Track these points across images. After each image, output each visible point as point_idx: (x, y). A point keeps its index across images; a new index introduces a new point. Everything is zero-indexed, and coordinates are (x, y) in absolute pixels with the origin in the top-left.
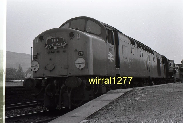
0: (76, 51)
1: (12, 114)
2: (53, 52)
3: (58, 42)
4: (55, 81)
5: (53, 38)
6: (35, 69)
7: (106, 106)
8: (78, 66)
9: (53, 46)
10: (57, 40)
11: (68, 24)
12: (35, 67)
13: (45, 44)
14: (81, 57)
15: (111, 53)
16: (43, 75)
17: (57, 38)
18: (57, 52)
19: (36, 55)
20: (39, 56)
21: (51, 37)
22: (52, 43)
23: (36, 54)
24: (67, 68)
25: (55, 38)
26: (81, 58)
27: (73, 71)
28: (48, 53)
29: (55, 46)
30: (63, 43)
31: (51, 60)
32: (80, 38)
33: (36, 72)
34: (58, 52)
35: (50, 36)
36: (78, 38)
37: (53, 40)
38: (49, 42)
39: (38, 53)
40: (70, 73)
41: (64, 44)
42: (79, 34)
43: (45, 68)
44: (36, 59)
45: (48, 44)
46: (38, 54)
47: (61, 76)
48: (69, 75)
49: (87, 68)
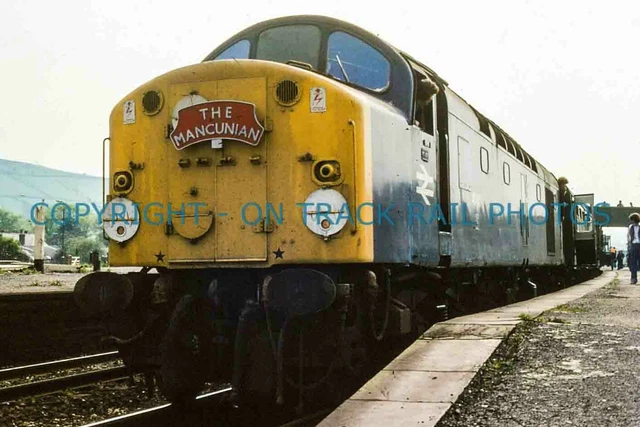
0: (307, 159)
1: (20, 418)
2: (203, 164)
3: (230, 122)
4: (213, 285)
5: (205, 101)
6: (120, 230)
7: (461, 397)
8: (313, 224)
9: (207, 136)
10: (223, 113)
11: (246, 45)
12: (122, 224)
13: (170, 128)
14: (330, 187)
15: (425, 171)
16: (160, 257)
17: (223, 105)
18: (222, 162)
19: (125, 173)
20: (141, 179)
21: (198, 100)
22: (200, 122)
23: (127, 168)
24: (267, 229)
25: (216, 105)
26: (331, 191)
27: (293, 242)
28: (181, 165)
29: (216, 135)
30: (252, 124)
31: (194, 193)
32: (323, 104)
33: (123, 245)
34: (228, 163)
35: (192, 94)
36: (314, 104)
37: (208, 113)
38: (190, 117)
39: (136, 162)
40: (279, 254)
41: (256, 128)
42: (318, 91)
43: (170, 230)
44: (127, 188)
45: (182, 129)
46: (135, 167)
47: (239, 262)
48: (274, 260)
49: (354, 233)
